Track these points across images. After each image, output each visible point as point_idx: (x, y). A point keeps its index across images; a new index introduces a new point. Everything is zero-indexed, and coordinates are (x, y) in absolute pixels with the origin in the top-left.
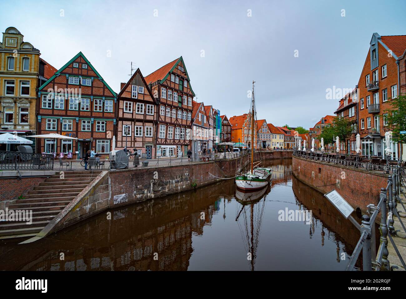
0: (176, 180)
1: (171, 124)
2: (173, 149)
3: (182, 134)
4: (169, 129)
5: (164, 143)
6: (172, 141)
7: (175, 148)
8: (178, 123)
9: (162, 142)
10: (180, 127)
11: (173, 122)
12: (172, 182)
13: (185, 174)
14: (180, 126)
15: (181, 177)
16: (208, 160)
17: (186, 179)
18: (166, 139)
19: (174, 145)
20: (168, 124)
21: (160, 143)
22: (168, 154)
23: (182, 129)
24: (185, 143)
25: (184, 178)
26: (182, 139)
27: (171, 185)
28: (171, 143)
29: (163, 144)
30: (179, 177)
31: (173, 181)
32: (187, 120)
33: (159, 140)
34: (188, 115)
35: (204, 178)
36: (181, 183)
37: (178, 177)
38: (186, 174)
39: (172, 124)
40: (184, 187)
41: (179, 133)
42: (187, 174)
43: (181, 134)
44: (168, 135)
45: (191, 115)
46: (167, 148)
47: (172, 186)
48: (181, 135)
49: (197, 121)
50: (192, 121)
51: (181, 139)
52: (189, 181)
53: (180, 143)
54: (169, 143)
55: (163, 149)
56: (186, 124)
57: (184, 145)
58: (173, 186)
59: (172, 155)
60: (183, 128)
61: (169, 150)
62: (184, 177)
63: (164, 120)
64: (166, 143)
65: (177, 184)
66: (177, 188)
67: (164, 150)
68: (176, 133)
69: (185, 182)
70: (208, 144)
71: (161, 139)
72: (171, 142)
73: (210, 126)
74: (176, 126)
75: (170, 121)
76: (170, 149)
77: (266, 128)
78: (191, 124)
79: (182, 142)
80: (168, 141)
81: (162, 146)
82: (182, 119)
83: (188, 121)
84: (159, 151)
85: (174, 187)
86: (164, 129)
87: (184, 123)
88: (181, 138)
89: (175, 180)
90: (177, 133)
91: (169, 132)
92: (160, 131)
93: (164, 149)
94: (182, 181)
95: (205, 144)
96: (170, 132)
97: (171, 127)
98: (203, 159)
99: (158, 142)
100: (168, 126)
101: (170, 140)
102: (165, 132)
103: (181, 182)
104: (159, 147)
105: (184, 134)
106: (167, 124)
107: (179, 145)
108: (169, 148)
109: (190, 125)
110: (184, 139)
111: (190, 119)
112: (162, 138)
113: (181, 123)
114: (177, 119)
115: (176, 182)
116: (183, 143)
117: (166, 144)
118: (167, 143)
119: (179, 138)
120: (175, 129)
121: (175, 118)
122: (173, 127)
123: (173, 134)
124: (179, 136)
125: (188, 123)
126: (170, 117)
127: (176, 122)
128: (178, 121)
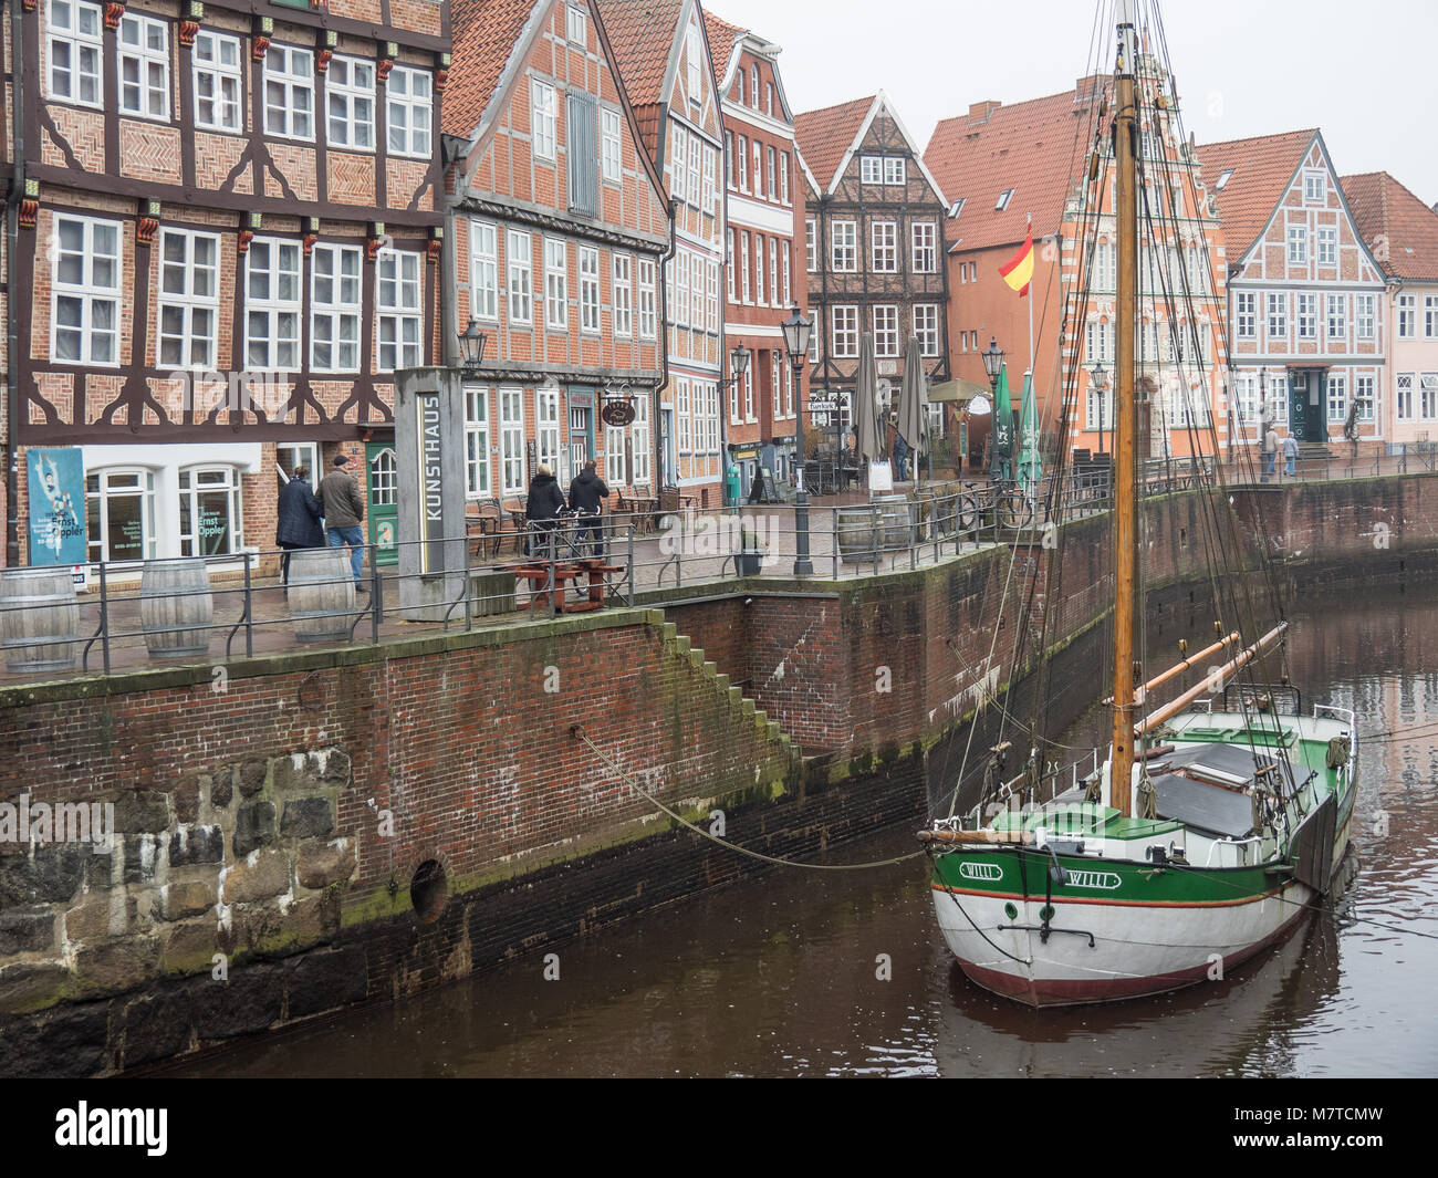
0: (182, 830)
1: (186, 200)
2: (228, 484)
3: (336, 308)
4: (161, 260)
5: (120, 416)
7: (255, 468)
8: (273, 189)
9: (93, 412)
10: (305, 233)
11: (210, 177)
12: (132, 863)
13: (299, 760)
14: (298, 220)
15: (237, 800)
16: (594, 596)
17: (313, 820)
18: (137, 372)
19: (235, 433)
20: (155, 208)
21: (66, 416)
22: (162, 534)
23: (325, 256)
24: (375, 417)
25: (277, 806)
26: (336, 367)
27: (119, 895)
29: (104, 433)
30: (221, 799)
31: (146, 850)
32: (381, 155)
33: (55, 388)
34: (392, 97)
35: (529, 790)
36: (252, 859)
37: (204, 796)
38: (311, 765)
39: (198, 208)
40: (284, 901)
41: (294, 306)
42: (322, 757)
43: (318, 308)
44: (158, 333)
45: (426, 101)
46: (154, 471)
47: (132, 904)
48: (325, 322)
49: (501, 159)
50: (447, 161)
51: (313, 370)
52: (342, 843)
53: (308, 407)
54: (178, 420)
55: (105, 492)
56: (369, 200)
57: (360, 432)
58: (145, 902)
59: (224, 548)
60: (337, 250)
61: (185, 500)
62: (276, 799)
63: (93, 161)
64: (135, 415)
65: (193, 878)
66: (199, 920)
67: (113, 502)
68: (252, 304)
69: (293, 853)
70: (660, 415)
71: (80, 371)
73: (671, 213)
74: (256, 220)
75: (172, 175)
76: (195, 488)
77: (1327, 218)
78: (438, 201)
79: (332, 397)
81: (95, 456)
82: (321, 148)
83: (391, 166)
85: (158, 916)
86: (104, 268)
87: (350, 189)
88: (324, 354)
89: (165, 837)
90: (273, 305)
91: (165, 297)
92: (60, 286)
93: (115, 481)
94: (258, 842)
95: (620, 414)
96: (188, 300)
97: (190, 236)
98: (539, 583)
99: (36, 414)
100: (151, 230)
102: (118, 292)
103: (241, 853)
105: (355, 309)
106: (142, 204)
107: (299, 431)
108: (184, 480)
109: (426, 204)
110: (357, 370)
111: (414, 142)
112: (86, 360)
113: (306, 193)
114: (256, 152)
115: (176, 860)
116: (351, 417)
117: (135, 433)
118: (150, 417)
119: (300, 364)
120: (241, 256)
121: (238, 130)
122: (217, 237)
123: (216, 312)
124: (299, 340)
125: (398, 192)
126: (174, 124)
127: (246, 182)
128: (270, 162)
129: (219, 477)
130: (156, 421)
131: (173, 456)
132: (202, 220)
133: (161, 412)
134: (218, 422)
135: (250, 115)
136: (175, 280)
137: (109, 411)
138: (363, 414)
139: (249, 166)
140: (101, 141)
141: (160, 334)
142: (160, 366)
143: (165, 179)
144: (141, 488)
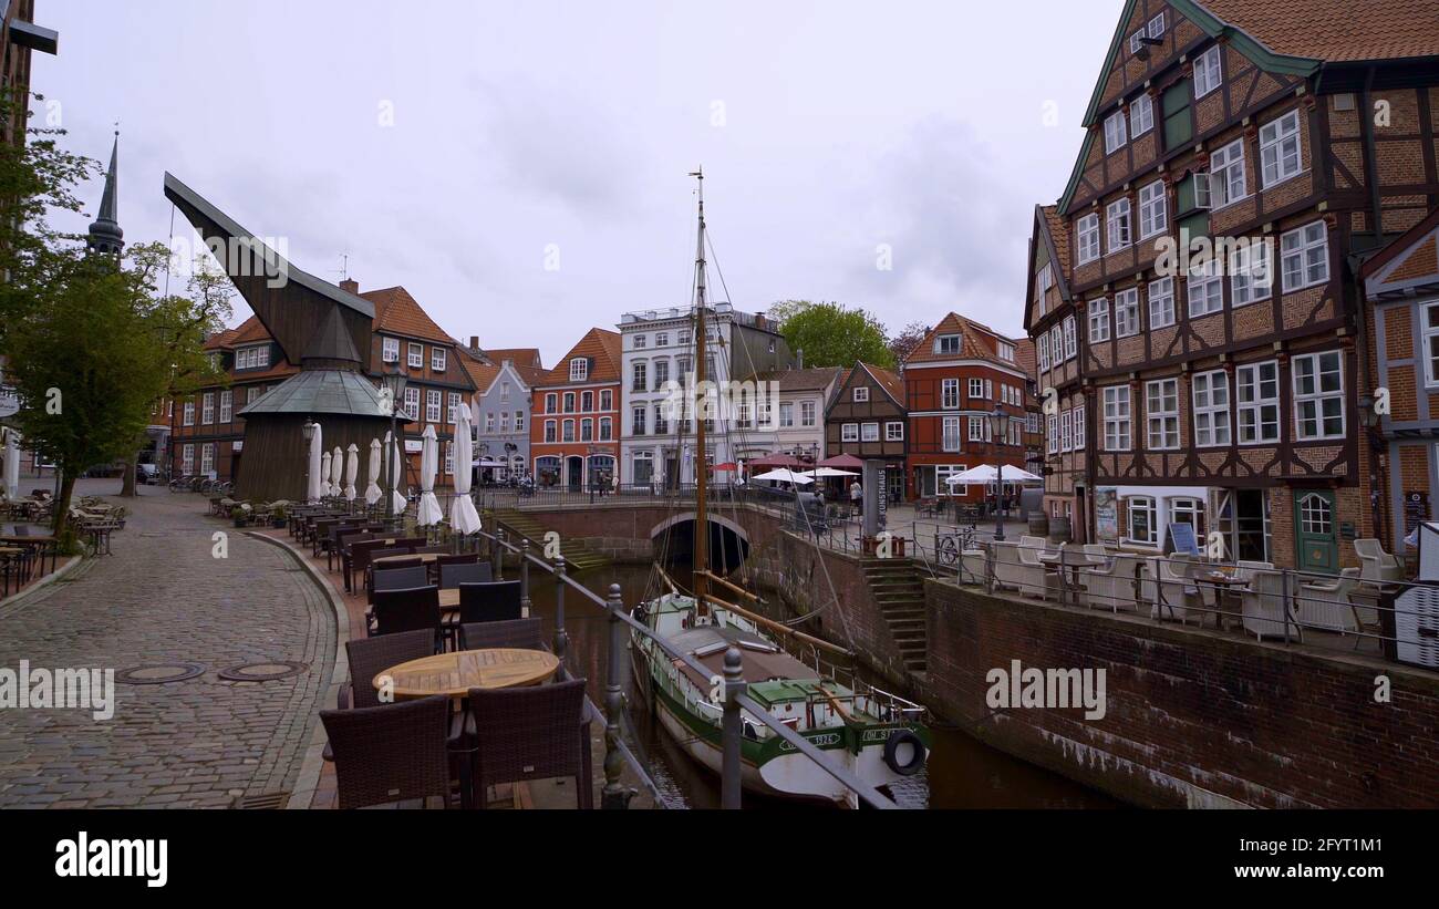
2: (1193, 509)
3: (1257, 403)
4: (1148, 398)
5: (1133, 472)
6: (1177, 462)
7: (1205, 501)
9: (1122, 471)
11: (1159, 352)
18: (1139, 452)
19: (1193, 481)
20: (1132, 376)
21: (1111, 473)
24: (1297, 471)
26: (1260, 440)
28: (1171, 473)
29: (1127, 481)
33: (1107, 462)
39: (1162, 369)
41: (1225, 407)
43: (1242, 405)
44: (1147, 433)
46: (1153, 498)
48: (1250, 413)
51: (1241, 443)
53: (1239, 466)
54: (1160, 474)
55: (1132, 506)
56: (1267, 330)
60: (1256, 367)
63: (1107, 363)
64: (1140, 472)
67: (1135, 512)
68: (1197, 410)
71: (1115, 453)
72: (1170, 464)
74: (1184, 367)
75: (1140, 358)
76: (1177, 509)
78: (1340, 308)
79: (1257, 459)
80: (1156, 464)
81: (1123, 491)
83: (1286, 301)
84: (1107, 512)
87: (1250, 328)
90: (1210, 409)
91: (1150, 415)
92: (1107, 418)
93: (1136, 502)
96: (1163, 414)
97: (1161, 382)
99: (1100, 473)
101: (1165, 453)
102: (1129, 416)
104: (1104, 496)
105: (1274, 401)
107: (1234, 481)
109: (1324, 315)
110: (1278, 440)
112: (1117, 448)
113: (1217, 342)
114: (1184, 330)
116: (1275, 472)
118: (1147, 473)
119: (1230, 439)
120: (1190, 386)
121: (1173, 323)
122: (1176, 379)
123: (1178, 417)
124: (1229, 426)
125: (1294, 316)
126: (1141, 333)
127: (1179, 348)
128: (1193, 332)
129: (1189, 505)
130: (1150, 475)
131: (1159, 492)
132: (1166, 373)
133: (1151, 470)
134: (1182, 475)
135: (1180, 312)
136: (1155, 405)
137: (1128, 470)
138: (1285, 469)
139: (1181, 338)
140: (1110, 353)
141: (1149, 433)
142: (1150, 449)
143: (1138, 360)
144: (1148, 508)
